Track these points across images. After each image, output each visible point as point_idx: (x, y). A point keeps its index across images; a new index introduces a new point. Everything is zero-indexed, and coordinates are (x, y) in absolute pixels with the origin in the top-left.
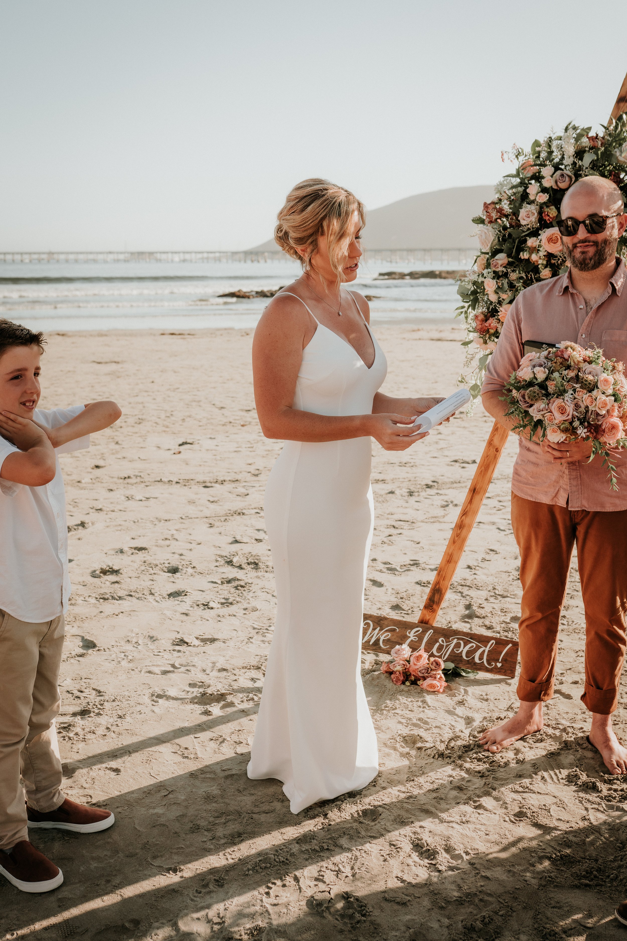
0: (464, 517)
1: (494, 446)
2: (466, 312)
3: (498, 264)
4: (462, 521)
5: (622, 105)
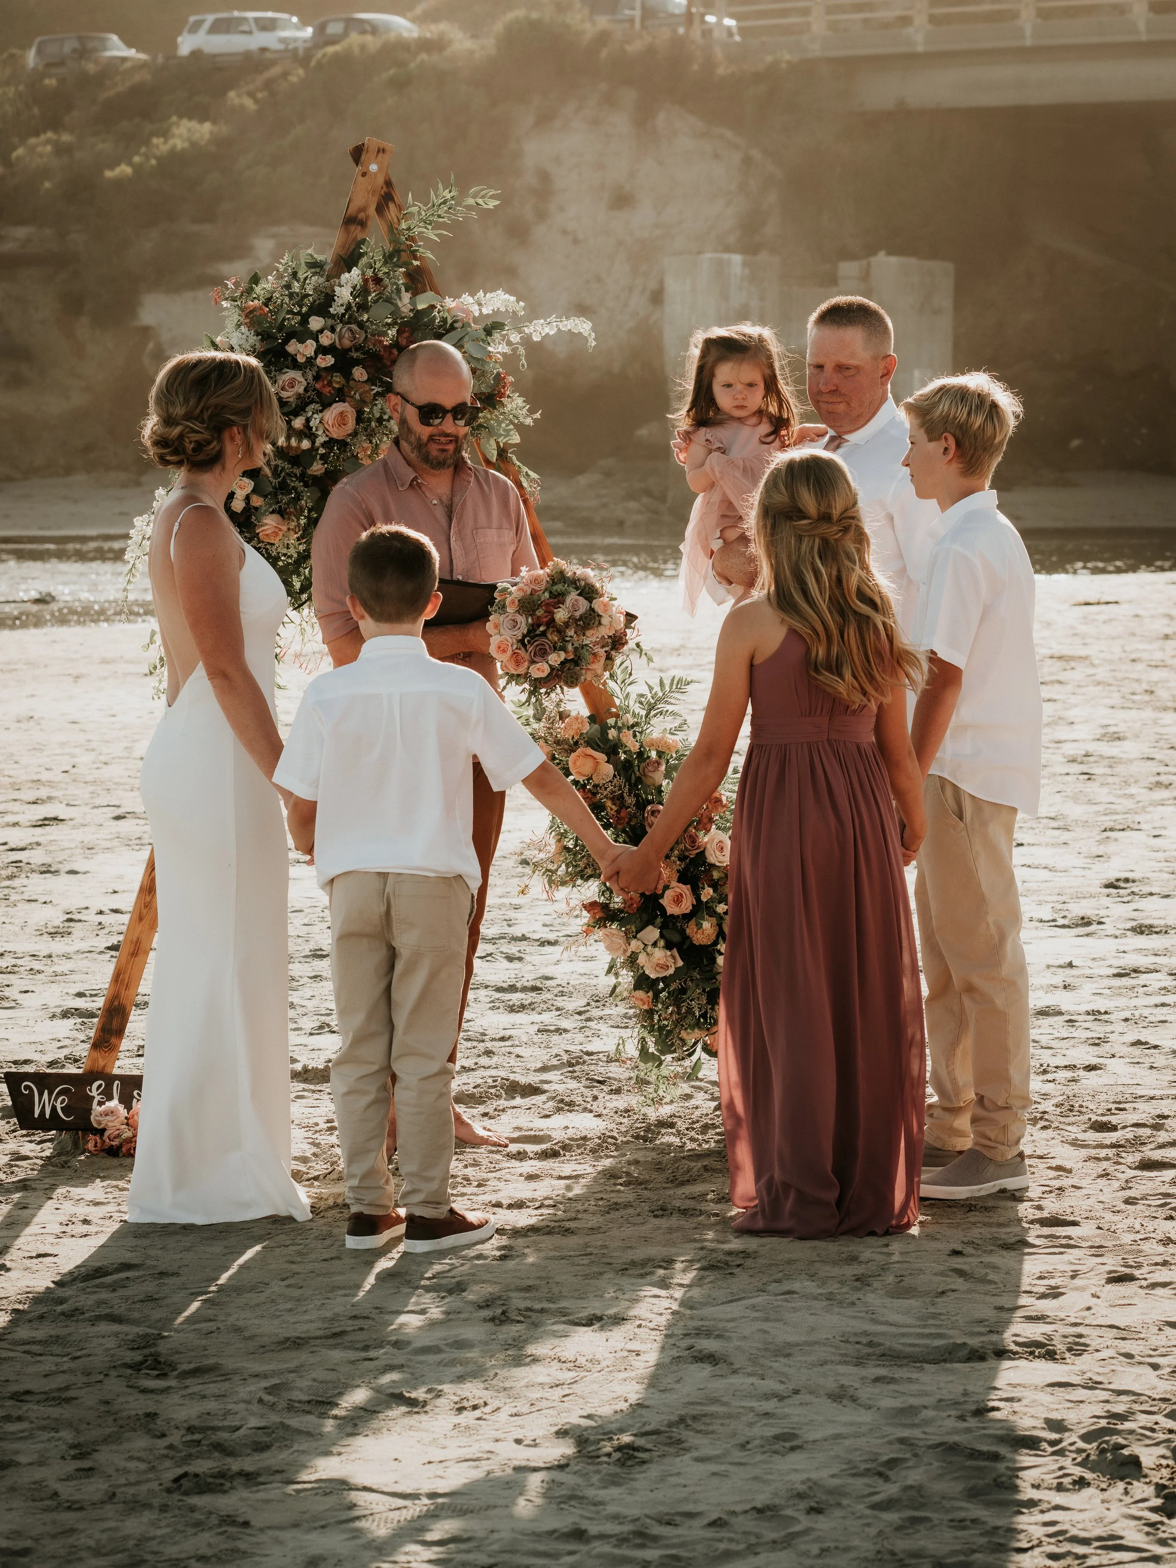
5: (352, 228)
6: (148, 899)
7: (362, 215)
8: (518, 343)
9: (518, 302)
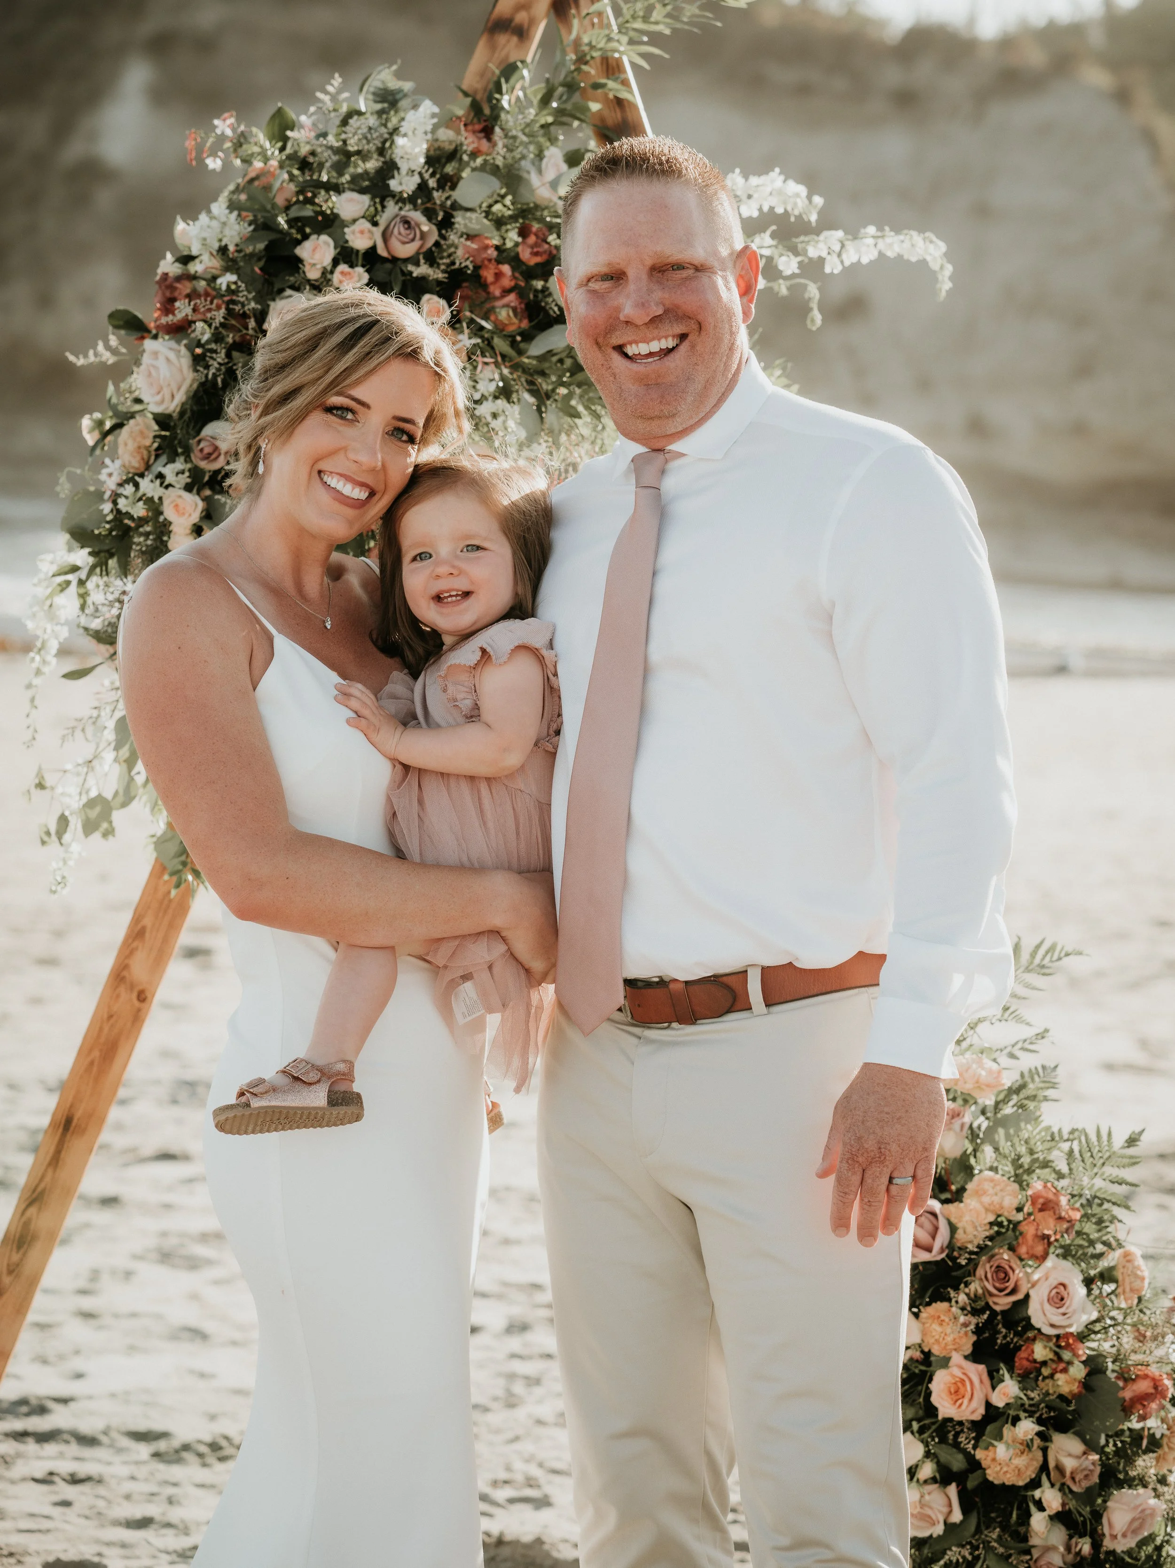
0: (32, 1211)
1: (132, 987)
2: (81, 583)
3: (216, 448)
4: (27, 1224)
5: (502, 39)
6: (15, 1257)
7: (521, 17)
8: (793, 276)
9: (809, 198)
